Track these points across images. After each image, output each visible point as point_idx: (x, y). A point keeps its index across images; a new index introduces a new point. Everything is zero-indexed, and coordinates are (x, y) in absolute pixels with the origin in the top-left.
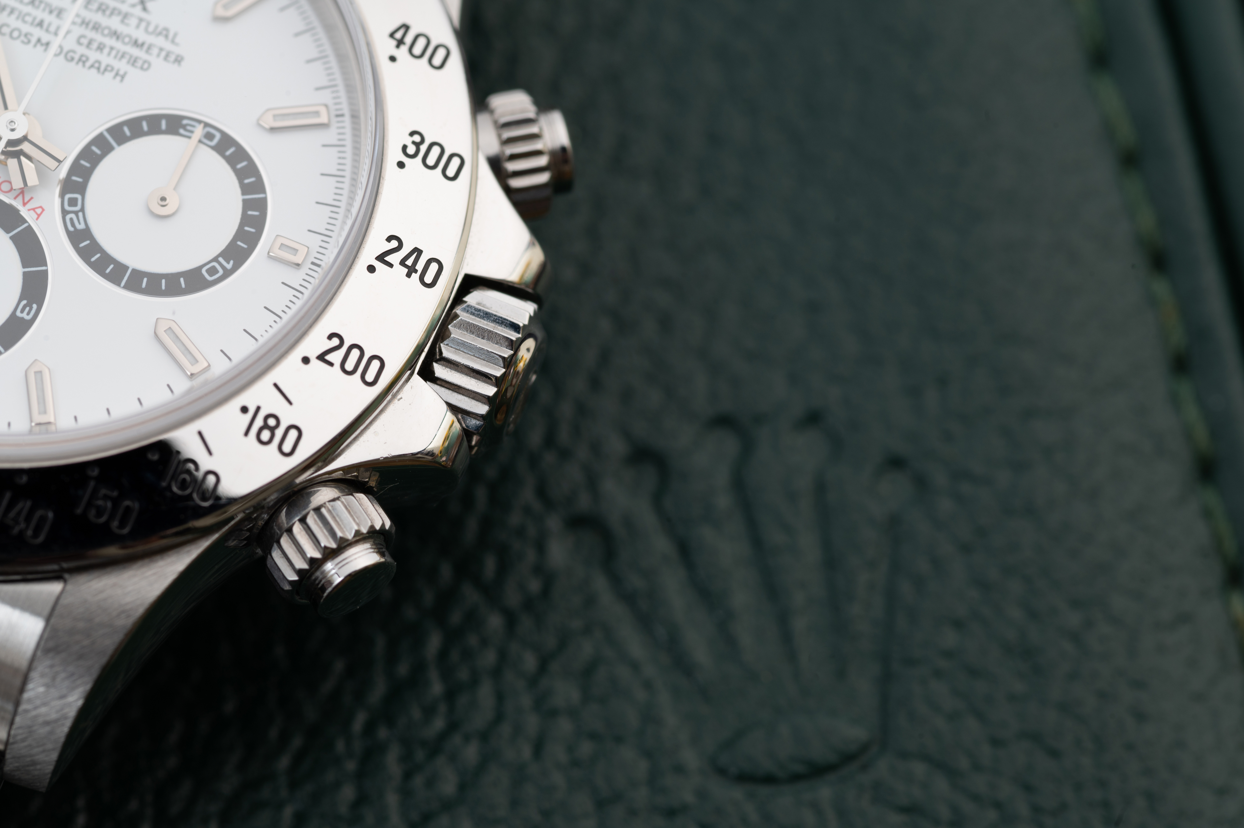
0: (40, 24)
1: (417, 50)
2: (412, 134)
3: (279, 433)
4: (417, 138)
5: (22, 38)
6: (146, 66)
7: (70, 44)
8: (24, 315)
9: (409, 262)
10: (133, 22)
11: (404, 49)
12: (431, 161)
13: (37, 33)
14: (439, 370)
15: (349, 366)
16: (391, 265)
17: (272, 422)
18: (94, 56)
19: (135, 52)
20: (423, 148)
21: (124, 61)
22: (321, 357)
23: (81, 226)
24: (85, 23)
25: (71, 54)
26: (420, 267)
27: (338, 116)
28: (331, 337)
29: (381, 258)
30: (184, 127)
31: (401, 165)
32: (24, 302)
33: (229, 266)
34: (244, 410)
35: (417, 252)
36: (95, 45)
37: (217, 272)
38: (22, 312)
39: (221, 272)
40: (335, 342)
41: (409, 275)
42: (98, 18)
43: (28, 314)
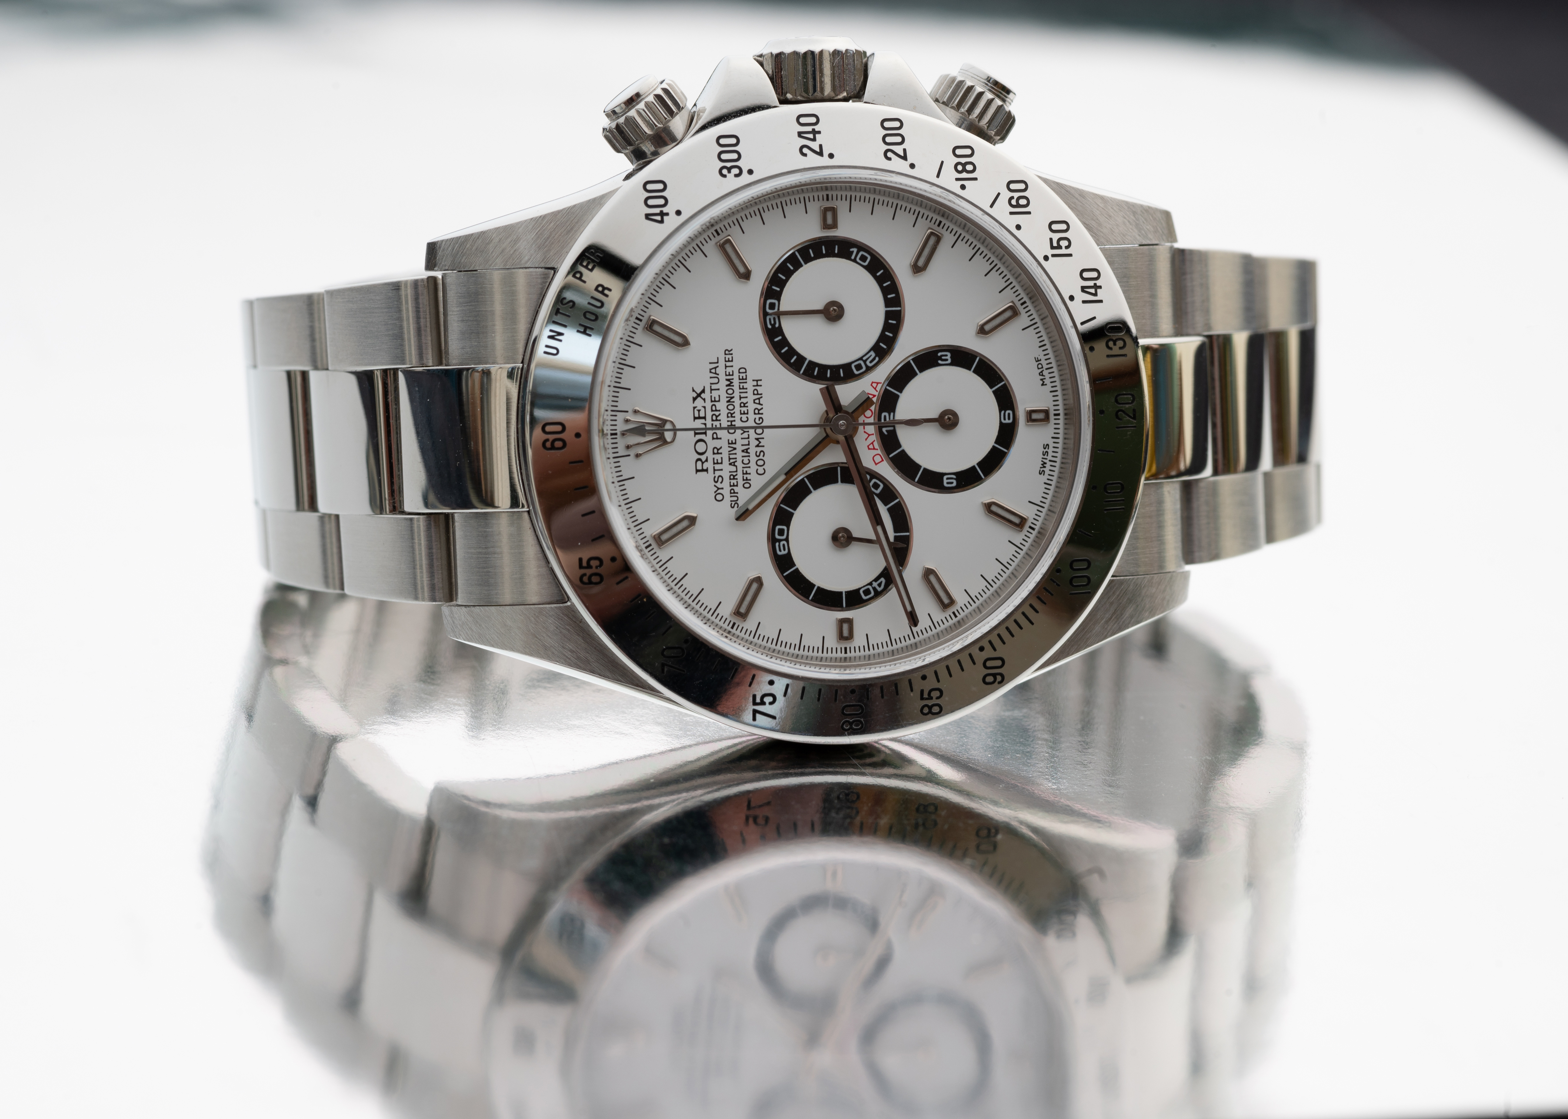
0: (746, 451)
2: (725, 176)
3: (963, 160)
4: (725, 172)
5: (761, 457)
6: (743, 370)
7: (751, 424)
8: (949, 357)
9: (811, 136)
10: (715, 394)
11: (665, 210)
12: (734, 156)
13: (753, 450)
15: (899, 139)
16: (821, 146)
17: (960, 167)
18: (751, 406)
19: (736, 382)
20: (729, 165)
21: (745, 386)
22: (905, 158)
23: (873, 354)
25: (757, 421)
26: (809, 128)
27: (718, 234)
28: (888, 158)
29: (820, 153)
31: (750, 172)
32: (940, 362)
33: (855, 250)
35: (800, 134)
36: (743, 409)
37: (862, 255)
38: (947, 360)
39: (861, 253)
40: (889, 154)
41: (819, 132)
42: (723, 418)
43: (946, 355)
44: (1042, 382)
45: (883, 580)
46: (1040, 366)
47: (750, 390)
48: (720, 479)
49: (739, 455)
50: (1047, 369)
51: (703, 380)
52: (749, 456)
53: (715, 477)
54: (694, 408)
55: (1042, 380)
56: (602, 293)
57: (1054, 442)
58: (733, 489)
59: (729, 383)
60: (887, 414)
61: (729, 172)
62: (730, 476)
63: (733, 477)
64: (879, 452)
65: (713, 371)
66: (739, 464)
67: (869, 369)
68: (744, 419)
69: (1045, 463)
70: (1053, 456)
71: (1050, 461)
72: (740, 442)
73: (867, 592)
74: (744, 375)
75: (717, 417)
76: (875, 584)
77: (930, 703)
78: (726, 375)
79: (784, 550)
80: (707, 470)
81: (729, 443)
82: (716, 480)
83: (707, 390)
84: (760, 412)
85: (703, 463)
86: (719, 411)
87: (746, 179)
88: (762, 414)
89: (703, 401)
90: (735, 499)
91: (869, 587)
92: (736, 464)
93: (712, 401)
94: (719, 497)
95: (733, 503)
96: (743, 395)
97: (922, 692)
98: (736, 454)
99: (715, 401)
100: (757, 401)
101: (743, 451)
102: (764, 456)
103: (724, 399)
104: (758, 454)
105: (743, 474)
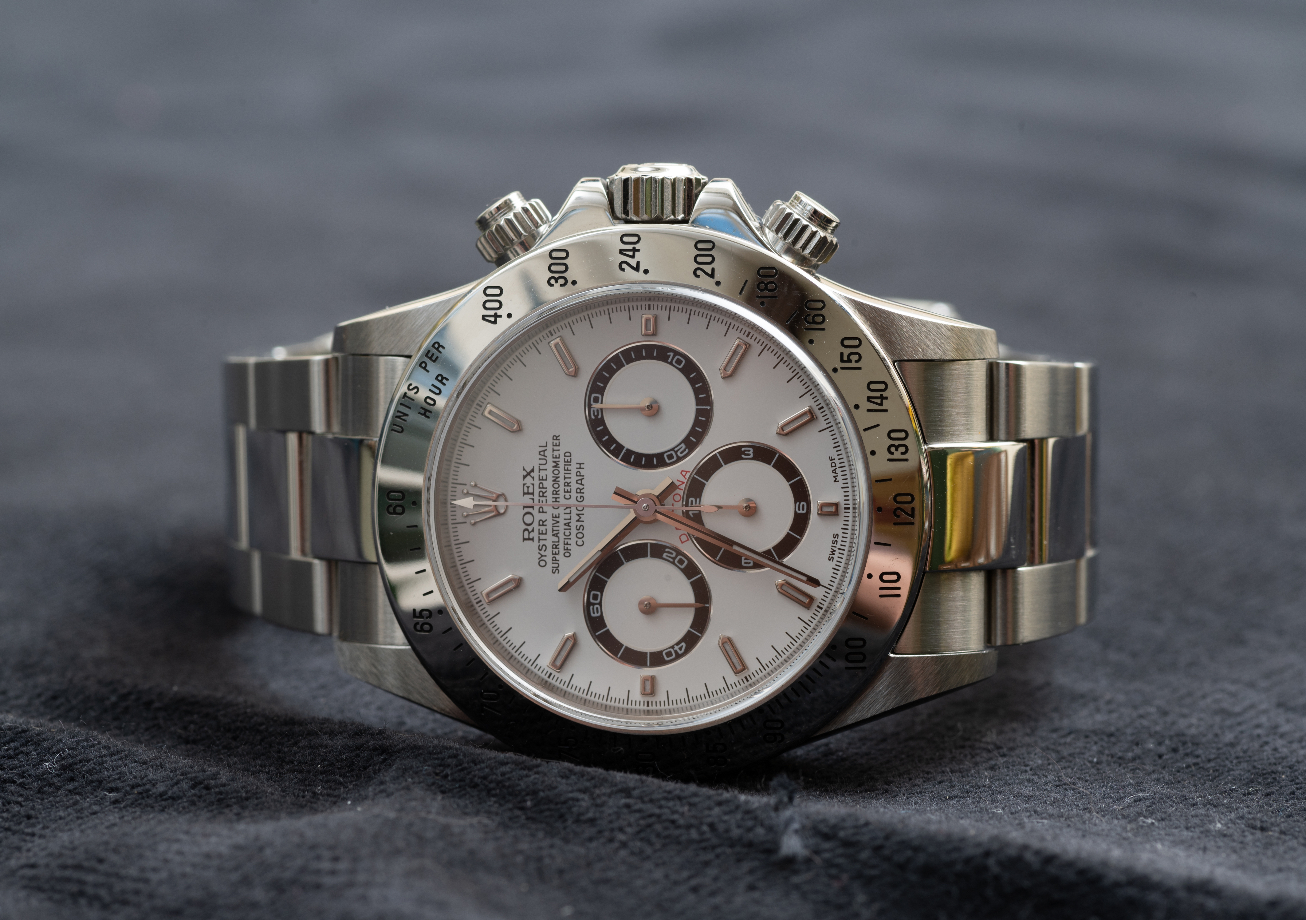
44: (834, 479)
45: (684, 645)
46: (833, 465)
47: (574, 471)
48: (544, 548)
49: (562, 527)
50: (839, 467)
51: (533, 461)
52: (570, 529)
53: (539, 546)
54: (524, 485)
55: (834, 477)
56: (441, 381)
57: (843, 533)
58: (555, 557)
59: (555, 464)
60: (694, 499)
61: (556, 282)
62: (553, 545)
63: (555, 546)
64: (686, 531)
65: (542, 453)
66: (561, 535)
67: (679, 459)
68: (567, 496)
69: (835, 551)
70: (841, 545)
71: (839, 549)
72: (563, 517)
73: (669, 654)
74: (569, 458)
75: (543, 493)
76: (677, 648)
77: (715, 755)
78: (553, 458)
79: (598, 613)
80: (532, 539)
81: (553, 517)
82: (540, 548)
83: (536, 470)
84: (582, 491)
85: (529, 533)
86: (546, 488)
88: (583, 493)
89: (532, 479)
90: (556, 565)
91: (671, 650)
92: (558, 535)
93: (540, 480)
94: (542, 563)
95: (555, 569)
96: (567, 476)
97: (708, 745)
98: (558, 526)
99: (543, 480)
100: (579, 482)
101: (565, 524)
102: (583, 530)
103: (550, 479)
104: (578, 528)
105: (565, 544)
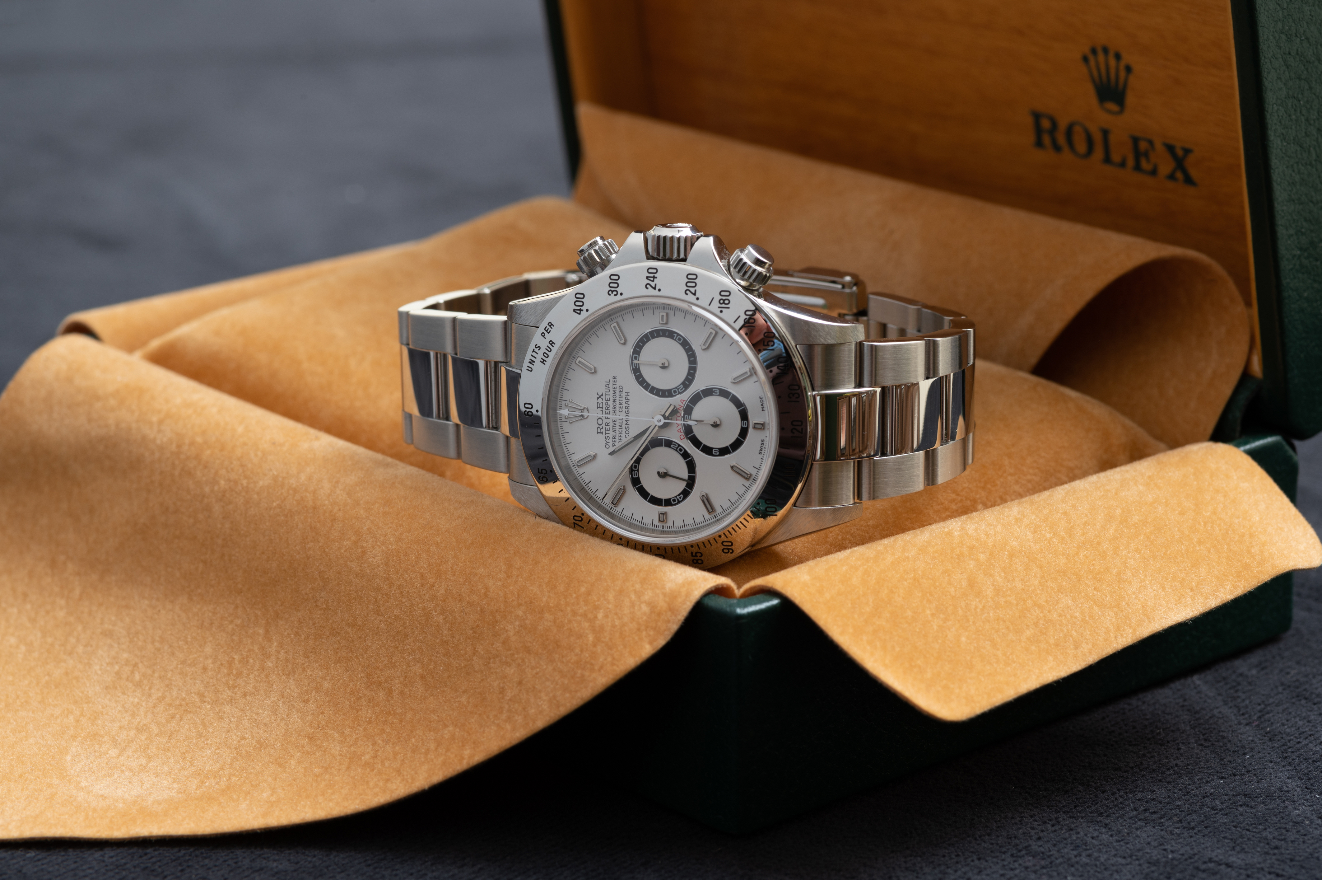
0: (621, 426)
1: (581, 304)
2: (610, 295)
3: (724, 298)
4: (610, 292)
6: (621, 387)
7: (623, 413)
8: (718, 392)
9: (652, 279)
11: (582, 308)
12: (616, 285)
13: (624, 426)
14: (682, 256)
15: (694, 285)
16: (656, 285)
17: (722, 302)
18: (624, 405)
19: (617, 392)
20: (613, 289)
21: (622, 394)
22: (695, 294)
23: (682, 386)
24: (614, 412)
25: (627, 412)
26: (652, 275)
27: (612, 320)
28: (687, 294)
29: (655, 288)
30: (636, 367)
31: (621, 294)
32: (714, 394)
33: (676, 335)
34: (721, 312)
35: (647, 278)
36: (621, 406)
37: (679, 338)
40: (688, 292)
41: (656, 278)
42: (611, 409)
45: (682, 495)
46: (762, 401)
47: (624, 397)
48: (608, 437)
49: (618, 427)
50: (765, 403)
51: (602, 390)
52: (622, 429)
53: (606, 436)
54: (598, 402)
55: (762, 408)
56: (551, 344)
58: (614, 444)
59: (614, 392)
60: (687, 416)
61: (612, 293)
62: (613, 436)
63: (614, 438)
64: (683, 434)
65: (607, 386)
66: (617, 431)
67: (679, 393)
68: (621, 410)
69: (762, 449)
70: (766, 446)
71: (764, 448)
72: (618, 421)
73: (674, 500)
74: (621, 389)
75: (608, 408)
76: (678, 497)
77: (696, 558)
78: (613, 388)
79: (636, 475)
80: (602, 433)
81: (613, 421)
82: (606, 438)
83: (604, 395)
85: (600, 429)
86: (609, 405)
87: (619, 296)
88: (629, 409)
89: (602, 399)
91: (675, 498)
93: (606, 400)
94: (607, 446)
96: (620, 399)
97: (692, 553)
98: (616, 427)
99: (608, 400)
100: (627, 402)
102: (629, 429)
103: (611, 400)
104: (626, 428)
105: (619, 437)
